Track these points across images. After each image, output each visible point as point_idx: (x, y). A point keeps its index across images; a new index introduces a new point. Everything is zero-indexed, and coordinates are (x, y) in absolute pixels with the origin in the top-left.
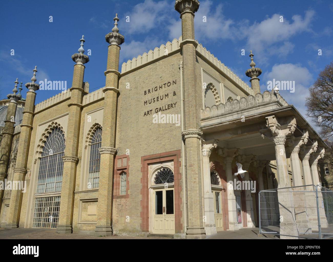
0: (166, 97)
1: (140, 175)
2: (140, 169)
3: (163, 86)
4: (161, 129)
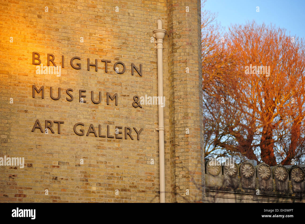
3: (101, 65)
4: (94, 188)
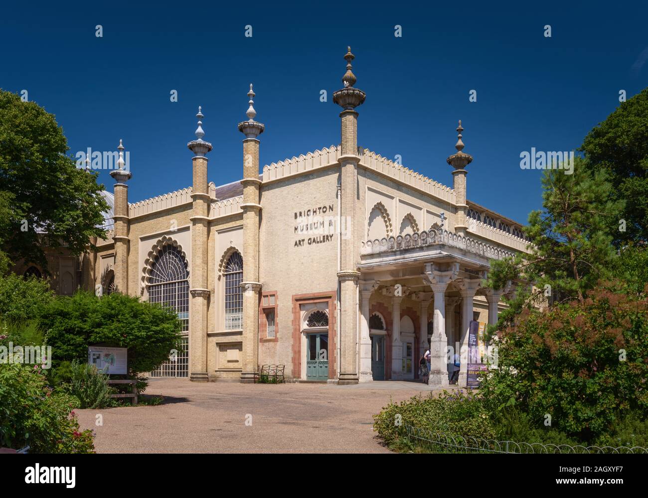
1: (291, 316)
2: (291, 310)
4: (315, 265)
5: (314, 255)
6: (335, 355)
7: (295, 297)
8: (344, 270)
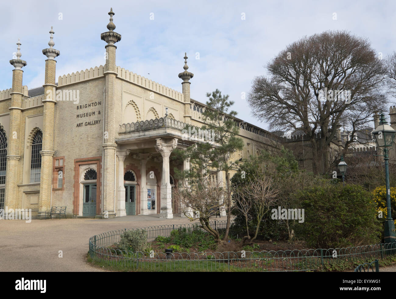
0: (94, 114)
1: (73, 173)
2: (73, 169)
3: (91, 105)
4: (89, 139)
5: (89, 133)
6: (101, 199)
7: (76, 160)
8: (106, 143)
